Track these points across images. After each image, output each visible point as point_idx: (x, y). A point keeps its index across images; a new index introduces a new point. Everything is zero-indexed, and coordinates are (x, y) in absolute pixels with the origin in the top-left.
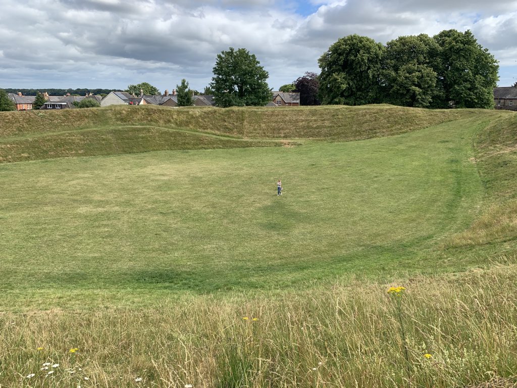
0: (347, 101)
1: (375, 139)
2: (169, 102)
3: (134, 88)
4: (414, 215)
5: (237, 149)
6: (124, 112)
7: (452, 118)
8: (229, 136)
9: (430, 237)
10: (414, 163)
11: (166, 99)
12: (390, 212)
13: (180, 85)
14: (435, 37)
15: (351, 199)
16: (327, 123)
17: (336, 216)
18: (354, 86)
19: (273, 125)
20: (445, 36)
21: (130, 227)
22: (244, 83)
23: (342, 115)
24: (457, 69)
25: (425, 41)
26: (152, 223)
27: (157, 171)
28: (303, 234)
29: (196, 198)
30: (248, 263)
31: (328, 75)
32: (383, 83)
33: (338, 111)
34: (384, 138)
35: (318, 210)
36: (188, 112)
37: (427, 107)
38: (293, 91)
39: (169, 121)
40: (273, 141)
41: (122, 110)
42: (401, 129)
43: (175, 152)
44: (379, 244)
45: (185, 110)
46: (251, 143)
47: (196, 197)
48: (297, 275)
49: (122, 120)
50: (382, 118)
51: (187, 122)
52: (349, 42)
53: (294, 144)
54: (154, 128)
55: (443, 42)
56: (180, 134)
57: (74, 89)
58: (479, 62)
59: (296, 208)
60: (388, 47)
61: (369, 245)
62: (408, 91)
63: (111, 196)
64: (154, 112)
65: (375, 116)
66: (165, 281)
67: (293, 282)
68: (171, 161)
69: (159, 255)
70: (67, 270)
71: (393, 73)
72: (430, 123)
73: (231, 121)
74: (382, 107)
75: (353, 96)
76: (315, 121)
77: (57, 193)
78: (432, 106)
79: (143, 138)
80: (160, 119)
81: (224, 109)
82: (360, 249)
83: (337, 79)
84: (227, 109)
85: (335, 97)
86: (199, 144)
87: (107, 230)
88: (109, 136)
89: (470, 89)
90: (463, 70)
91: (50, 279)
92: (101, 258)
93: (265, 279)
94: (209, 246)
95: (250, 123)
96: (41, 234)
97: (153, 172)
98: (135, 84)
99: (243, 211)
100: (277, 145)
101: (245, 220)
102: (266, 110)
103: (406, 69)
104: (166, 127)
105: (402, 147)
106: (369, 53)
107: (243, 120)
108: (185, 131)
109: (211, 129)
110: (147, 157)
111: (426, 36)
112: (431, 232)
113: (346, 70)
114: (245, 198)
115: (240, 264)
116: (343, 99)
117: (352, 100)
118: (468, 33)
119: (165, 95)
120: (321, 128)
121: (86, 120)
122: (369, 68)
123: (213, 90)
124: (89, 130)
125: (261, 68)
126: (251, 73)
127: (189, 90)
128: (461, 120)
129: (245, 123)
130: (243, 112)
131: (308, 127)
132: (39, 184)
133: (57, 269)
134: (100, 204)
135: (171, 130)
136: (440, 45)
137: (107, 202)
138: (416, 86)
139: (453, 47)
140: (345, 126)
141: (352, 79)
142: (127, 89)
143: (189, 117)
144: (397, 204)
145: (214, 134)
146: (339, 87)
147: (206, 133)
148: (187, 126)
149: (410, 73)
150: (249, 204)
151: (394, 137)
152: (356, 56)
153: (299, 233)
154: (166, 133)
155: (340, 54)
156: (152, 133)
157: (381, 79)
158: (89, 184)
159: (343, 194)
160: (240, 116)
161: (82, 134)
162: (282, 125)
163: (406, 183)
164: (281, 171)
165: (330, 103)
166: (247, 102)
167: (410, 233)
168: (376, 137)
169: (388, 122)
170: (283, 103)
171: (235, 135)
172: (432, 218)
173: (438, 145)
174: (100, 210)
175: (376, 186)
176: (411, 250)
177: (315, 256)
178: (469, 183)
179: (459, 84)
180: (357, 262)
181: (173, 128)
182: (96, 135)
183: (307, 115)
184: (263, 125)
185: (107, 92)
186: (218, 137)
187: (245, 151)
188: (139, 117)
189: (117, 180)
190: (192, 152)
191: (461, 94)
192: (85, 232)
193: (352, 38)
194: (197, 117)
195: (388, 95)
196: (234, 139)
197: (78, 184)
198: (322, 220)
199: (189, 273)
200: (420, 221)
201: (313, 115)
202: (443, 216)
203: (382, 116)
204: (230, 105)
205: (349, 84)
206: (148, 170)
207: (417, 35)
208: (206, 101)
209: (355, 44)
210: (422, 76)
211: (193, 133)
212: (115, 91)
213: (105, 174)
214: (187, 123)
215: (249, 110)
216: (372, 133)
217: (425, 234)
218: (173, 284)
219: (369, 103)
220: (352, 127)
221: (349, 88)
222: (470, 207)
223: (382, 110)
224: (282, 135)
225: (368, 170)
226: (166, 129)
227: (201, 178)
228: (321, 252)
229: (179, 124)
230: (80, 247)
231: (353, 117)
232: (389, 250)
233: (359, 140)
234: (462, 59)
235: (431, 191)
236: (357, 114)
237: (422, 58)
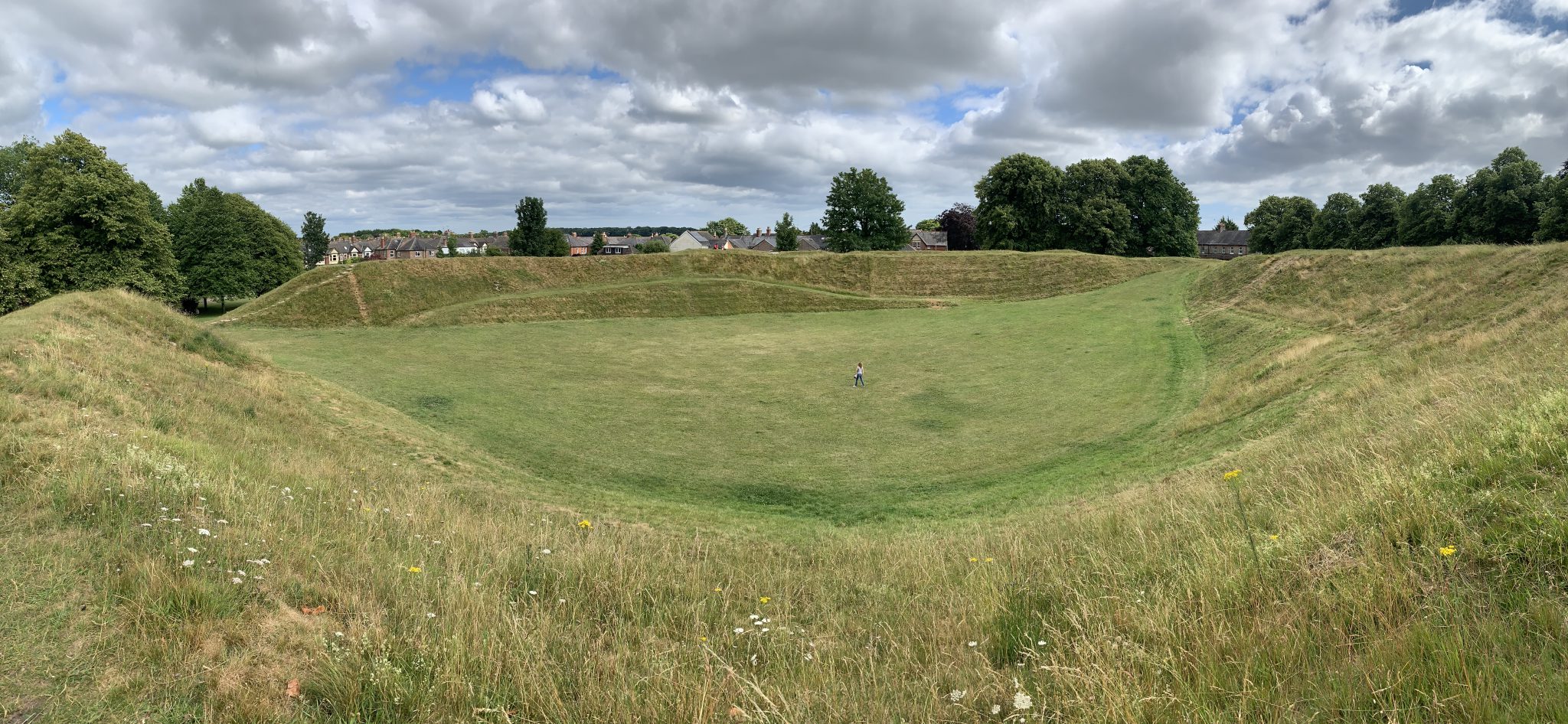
0: (1017, 245)
1: (1059, 297)
2: (763, 245)
3: (714, 226)
4: (1127, 397)
5: (863, 312)
6: (705, 259)
7: (1154, 268)
8: (849, 294)
9: (1153, 424)
10: (1116, 329)
11: (757, 241)
12: (1095, 396)
13: (781, 221)
14: (1123, 164)
15: (1039, 381)
16: (992, 276)
17: (1021, 407)
18: (1026, 224)
19: (914, 276)
20: (1136, 163)
21: (720, 419)
22: (870, 217)
23: (1013, 264)
24: (1153, 207)
25: (1113, 169)
26: (749, 415)
27: (750, 342)
28: (978, 435)
29: (808, 382)
30: (902, 481)
31: (988, 209)
32: (1063, 222)
33: (1006, 259)
34: (1073, 295)
35: (995, 398)
36: (792, 259)
37: (1122, 255)
38: (937, 230)
39: (766, 272)
40: (916, 300)
41: (703, 257)
42: (1092, 284)
43: (773, 316)
44: (1087, 441)
45: (788, 256)
46: (883, 303)
47: (810, 382)
48: (979, 495)
49: (701, 270)
50: (1067, 269)
51: (790, 273)
52: (1016, 163)
53: (947, 304)
54: (745, 281)
55: (1134, 171)
56: (780, 290)
57: (634, 227)
58: (1177, 199)
59: (960, 397)
60: (1068, 173)
61: (1074, 445)
62: (1097, 233)
63: (688, 374)
64: (746, 258)
65: (1058, 266)
66: (779, 503)
67: (977, 506)
68: (768, 328)
69: (766, 462)
70: (639, 469)
71: (1077, 209)
72: (1130, 276)
73: (852, 271)
74: (1066, 254)
75: (1027, 238)
76: (975, 272)
77: (618, 364)
78: (1129, 253)
79: (729, 295)
80: (754, 269)
81: (841, 255)
82: (1064, 450)
83: (1001, 215)
84: (846, 254)
85: (1000, 240)
86: (808, 304)
87: (686, 420)
88: (683, 292)
89: (1170, 233)
90: (1160, 208)
91: (617, 479)
92: (683, 459)
93: (932, 504)
94: (838, 454)
95: (880, 274)
96: (602, 416)
97: (744, 343)
98: (717, 221)
99: (880, 402)
100: (920, 305)
101: (885, 416)
102: (902, 255)
103: (1093, 204)
104: (761, 281)
105: (1096, 308)
106: (1043, 179)
107: (870, 270)
108: (787, 285)
109: (824, 283)
110: (735, 322)
111: (1114, 162)
112: (1154, 417)
113: (1015, 202)
114: (881, 384)
115: (889, 482)
116: (1011, 243)
117: (1024, 245)
118: (1161, 162)
119: (757, 235)
120: (983, 283)
121: (655, 269)
122: (1044, 201)
123: (826, 228)
124: (657, 282)
125: (894, 197)
126: (880, 203)
127: (793, 228)
128: (1165, 272)
129: (873, 274)
130: (869, 259)
131: (966, 281)
132: (596, 350)
133: (625, 467)
134: (673, 383)
135: (768, 285)
136: (1130, 173)
137: (683, 382)
138: (1107, 226)
139: (1145, 178)
140: (1018, 279)
141: (1023, 215)
142: (705, 226)
143: (794, 266)
144: (1101, 385)
145: (827, 291)
146: (1005, 226)
147: (817, 289)
148: (791, 278)
149: (1098, 209)
150: (888, 392)
151: (1085, 294)
152: (1026, 184)
153: (971, 434)
154: (761, 288)
155: (1005, 180)
156: (743, 288)
157: (1062, 216)
158: (657, 354)
159: (1026, 374)
160: (866, 265)
161: (649, 288)
162: (928, 277)
163: (1110, 355)
164: (931, 344)
165: (993, 247)
166: (873, 245)
167: (1128, 421)
168: (1061, 294)
169: (1076, 274)
170: (924, 246)
171: (859, 291)
172: (1151, 399)
173: (1144, 304)
174: (673, 391)
175: (1070, 361)
176: (1133, 443)
177: (1000, 466)
178: (1187, 350)
179: (1157, 226)
180: (1062, 469)
181: (770, 282)
182: (666, 290)
183: (964, 264)
184: (899, 278)
185: (679, 232)
186: (834, 295)
187: (874, 314)
188: (725, 266)
189: (695, 352)
190: (797, 316)
191: (1161, 238)
192: (657, 420)
193: (1020, 158)
194: (804, 267)
195: (1072, 238)
196: (858, 298)
197: (644, 354)
198: (1003, 413)
199: (813, 493)
200: (1137, 403)
201: (972, 264)
202: (1164, 395)
203: (1067, 266)
204: (851, 250)
205: (1019, 222)
206: (737, 340)
207: (1103, 158)
208: (813, 243)
209: (1025, 166)
210: (1114, 215)
211: (799, 289)
212: (690, 229)
213: (678, 343)
214: (791, 275)
215: (878, 256)
216: (1055, 289)
217: (1147, 420)
218: (791, 508)
219: (1048, 248)
220: (1028, 281)
221: (1020, 227)
222: (1195, 380)
223: (1067, 259)
224: (928, 292)
225: (1056, 340)
226: (762, 283)
227: (812, 353)
228: (1007, 460)
229: (779, 277)
230: (652, 440)
231: (1028, 268)
232: (1102, 448)
233: (1038, 298)
234: (1157, 194)
235: (1144, 364)
236: (1034, 263)
237: (1111, 190)
